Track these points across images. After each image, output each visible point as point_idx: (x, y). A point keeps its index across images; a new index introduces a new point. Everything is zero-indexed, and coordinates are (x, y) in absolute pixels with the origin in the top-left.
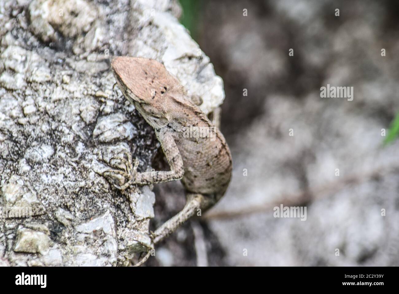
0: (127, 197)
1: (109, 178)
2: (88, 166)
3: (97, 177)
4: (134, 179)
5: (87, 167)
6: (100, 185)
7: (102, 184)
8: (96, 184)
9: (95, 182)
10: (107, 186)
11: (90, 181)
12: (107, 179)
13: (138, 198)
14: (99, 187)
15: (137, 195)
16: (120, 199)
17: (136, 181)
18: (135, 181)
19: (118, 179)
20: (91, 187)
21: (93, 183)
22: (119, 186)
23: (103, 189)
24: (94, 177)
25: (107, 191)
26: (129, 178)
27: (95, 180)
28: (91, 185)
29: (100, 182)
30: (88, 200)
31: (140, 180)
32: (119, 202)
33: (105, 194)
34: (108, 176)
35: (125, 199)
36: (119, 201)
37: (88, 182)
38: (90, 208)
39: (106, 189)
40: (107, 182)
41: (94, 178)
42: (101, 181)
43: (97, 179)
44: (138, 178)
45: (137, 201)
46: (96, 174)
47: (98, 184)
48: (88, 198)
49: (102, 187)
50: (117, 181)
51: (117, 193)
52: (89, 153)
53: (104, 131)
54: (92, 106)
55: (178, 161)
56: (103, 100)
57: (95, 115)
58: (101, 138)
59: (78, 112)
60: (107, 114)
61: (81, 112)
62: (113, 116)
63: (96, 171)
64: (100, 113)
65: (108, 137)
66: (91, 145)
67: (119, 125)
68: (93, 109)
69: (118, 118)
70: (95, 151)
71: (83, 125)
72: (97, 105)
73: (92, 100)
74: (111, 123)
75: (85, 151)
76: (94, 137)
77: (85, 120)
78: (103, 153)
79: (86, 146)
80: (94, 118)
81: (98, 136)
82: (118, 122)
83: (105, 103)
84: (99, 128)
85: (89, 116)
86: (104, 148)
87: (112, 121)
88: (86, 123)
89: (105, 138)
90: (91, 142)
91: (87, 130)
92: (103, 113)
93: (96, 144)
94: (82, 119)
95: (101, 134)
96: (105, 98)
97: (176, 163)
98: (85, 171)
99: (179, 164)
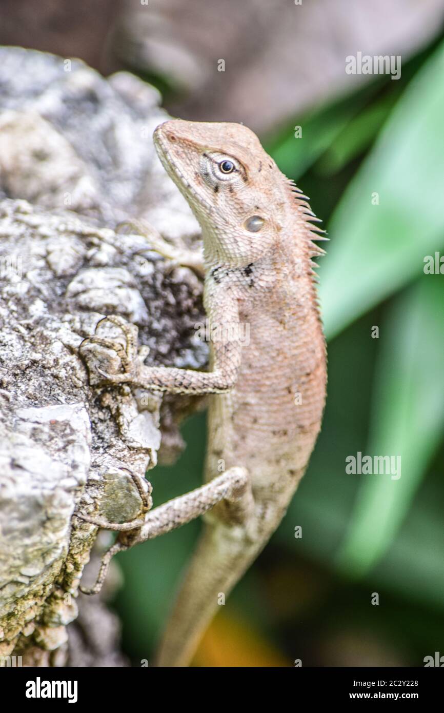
0: (114, 412)
1: (91, 356)
2: (51, 335)
3: (65, 352)
4: (136, 372)
5: (48, 336)
6: (68, 368)
7: (73, 368)
8: (62, 366)
9: (61, 362)
10: (82, 374)
11: (52, 356)
12: (83, 359)
13: (134, 418)
14: (67, 373)
15: (133, 410)
16: (97, 413)
17: (139, 377)
18: (137, 376)
19: (108, 359)
20: (52, 367)
21: (56, 361)
22: (106, 372)
23: (74, 377)
24: (60, 351)
25: (80, 384)
26: (127, 365)
27: (61, 356)
28: (52, 363)
29: (70, 363)
30: (43, 384)
31: (148, 377)
32: (95, 418)
33: (75, 390)
34: (90, 351)
35: (108, 415)
36: (96, 416)
37: (47, 356)
38: (44, 398)
39: (79, 379)
40: (83, 368)
41: (61, 353)
42: (72, 362)
43: (65, 357)
44: (145, 374)
45: (132, 421)
46: (65, 349)
47: (66, 365)
48: (43, 381)
49: (72, 374)
50: (105, 361)
51: (95, 402)
52: (53, 320)
53: (90, 287)
54: (72, 248)
56: (95, 241)
57: (77, 264)
58: (83, 298)
59: (43, 252)
60: (99, 265)
61: (48, 253)
62: (110, 270)
63: (65, 342)
64: (86, 262)
65: (96, 299)
66: (59, 309)
67: (120, 287)
68: (72, 252)
69: (121, 274)
70: (68, 317)
71: (49, 275)
72: (81, 248)
73: (74, 239)
74: (105, 280)
75: (47, 316)
76: (68, 295)
77: (54, 267)
78: (84, 320)
79: (50, 307)
80: (72, 267)
81: (76, 294)
82: (120, 280)
83: (99, 246)
84: (81, 282)
85: (64, 261)
86: (85, 315)
87: (108, 276)
88: (55, 272)
89: (91, 299)
90: (60, 304)
91: (56, 285)
92: (92, 263)
93: (70, 308)
94: (49, 266)
95: (84, 292)
96: (100, 239)
98: (42, 343)
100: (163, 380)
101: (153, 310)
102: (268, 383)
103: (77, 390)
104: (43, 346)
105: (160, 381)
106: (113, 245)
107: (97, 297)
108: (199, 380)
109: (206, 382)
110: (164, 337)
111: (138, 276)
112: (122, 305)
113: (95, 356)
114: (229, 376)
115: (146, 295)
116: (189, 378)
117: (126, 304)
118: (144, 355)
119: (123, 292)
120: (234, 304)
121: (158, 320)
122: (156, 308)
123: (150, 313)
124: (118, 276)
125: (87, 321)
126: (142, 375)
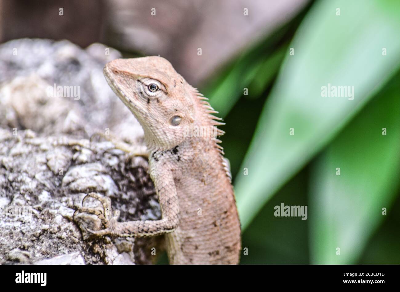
0: (102, 255)
1: (81, 221)
2: (54, 212)
3: (65, 222)
4: (113, 227)
5: (52, 213)
6: (68, 231)
7: (71, 231)
8: (64, 231)
9: (62, 228)
10: (77, 234)
11: (56, 225)
12: (76, 224)
13: (116, 257)
14: (67, 234)
15: (114, 252)
16: (91, 258)
17: (115, 230)
18: (113, 230)
19: (93, 221)
20: (57, 232)
21: (59, 228)
22: (92, 230)
23: (72, 237)
24: (61, 221)
25: (77, 240)
26: (106, 223)
27: (62, 224)
28: (56, 229)
29: (68, 228)
30: (52, 244)
31: (121, 229)
32: (90, 261)
33: (74, 245)
34: (80, 218)
35: (98, 259)
36: (91, 260)
37: (53, 226)
38: (53, 252)
39: (75, 237)
40: (77, 230)
41: (61, 222)
42: (70, 227)
43: (65, 225)
44: (118, 227)
45: (114, 259)
46: (64, 219)
47: (66, 229)
48: (52, 242)
49: (71, 235)
50: (91, 223)
51: (89, 251)
52: (55, 202)
53: (77, 177)
54: (63, 155)
55: (174, 204)
56: (77, 148)
57: (66, 165)
58: (73, 186)
59: (44, 160)
60: (82, 163)
61: (48, 160)
62: (89, 165)
63: (64, 215)
64: (73, 163)
65: (81, 184)
66: (58, 195)
67: (96, 175)
68: (63, 158)
69: (96, 166)
70: (64, 199)
71: (50, 174)
72: (69, 154)
73: (63, 149)
74: (86, 171)
75: (51, 200)
76: (63, 185)
77: (52, 169)
78: (75, 199)
79: (52, 195)
80: (64, 167)
81: (68, 184)
82: (96, 170)
83: (80, 151)
84: (71, 175)
85: (58, 164)
86: (75, 196)
87: (88, 169)
88: (53, 172)
89: (79, 185)
90: (59, 192)
91: (55, 180)
92: (77, 162)
93: (65, 193)
94: (49, 168)
95: (73, 181)
96: (81, 146)
97: (171, 206)
98: (49, 218)
99: (175, 209)
100: (131, 230)
101: (121, 187)
102: (200, 221)
103: (75, 244)
104: (50, 220)
105: (129, 231)
106: (90, 149)
107: (83, 183)
108: (154, 226)
109: (158, 226)
110: (131, 203)
111: (108, 166)
112: (100, 186)
113: (84, 221)
114: (173, 220)
115: (115, 178)
116: (147, 226)
117: (102, 185)
118: (117, 216)
119: (99, 178)
120: (170, 173)
121: (126, 193)
122: (123, 185)
123: (119, 189)
124: (94, 168)
125: (77, 199)
126: (117, 229)
